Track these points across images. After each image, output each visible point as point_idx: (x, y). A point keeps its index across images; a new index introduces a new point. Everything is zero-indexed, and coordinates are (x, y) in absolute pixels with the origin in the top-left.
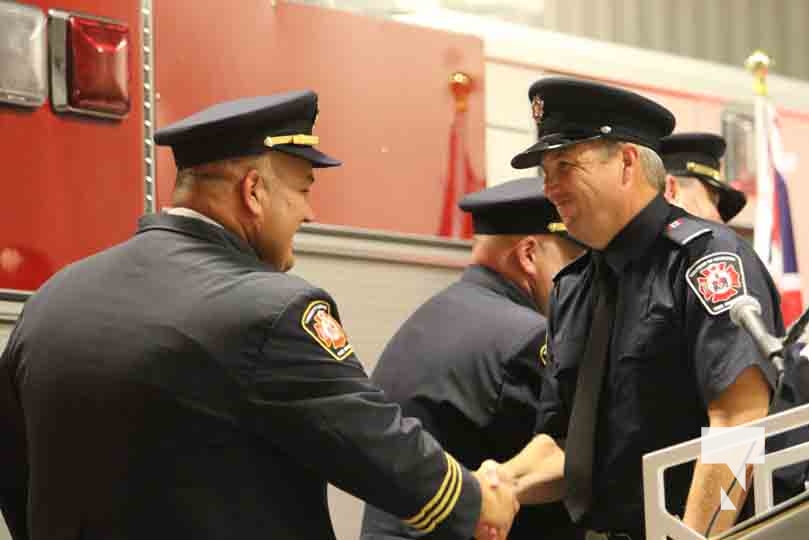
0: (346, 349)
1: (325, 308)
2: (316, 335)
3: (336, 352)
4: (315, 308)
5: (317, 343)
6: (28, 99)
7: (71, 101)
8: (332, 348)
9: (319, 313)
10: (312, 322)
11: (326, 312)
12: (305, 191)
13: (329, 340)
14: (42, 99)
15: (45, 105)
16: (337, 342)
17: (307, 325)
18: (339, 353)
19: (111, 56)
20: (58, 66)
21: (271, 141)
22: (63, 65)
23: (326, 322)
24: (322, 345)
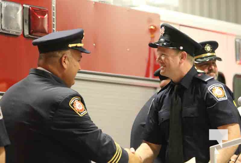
0: (84, 112)
1: (78, 99)
2: (74, 108)
3: (80, 113)
4: (74, 99)
5: (74, 110)
6: (17, 33)
7: (30, 33)
8: (79, 112)
9: (76, 101)
10: (73, 104)
11: (79, 100)
12: (79, 61)
13: (78, 110)
14: (21, 33)
15: (21, 35)
16: (81, 110)
17: (71, 105)
18: (81, 114)
19: (43, 19)
20: (26, 22)
21: (70, 46)
22: (28, 22)
23: (78, 104)
24: (76, 111)
